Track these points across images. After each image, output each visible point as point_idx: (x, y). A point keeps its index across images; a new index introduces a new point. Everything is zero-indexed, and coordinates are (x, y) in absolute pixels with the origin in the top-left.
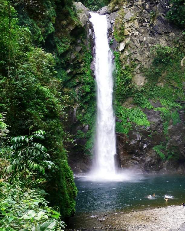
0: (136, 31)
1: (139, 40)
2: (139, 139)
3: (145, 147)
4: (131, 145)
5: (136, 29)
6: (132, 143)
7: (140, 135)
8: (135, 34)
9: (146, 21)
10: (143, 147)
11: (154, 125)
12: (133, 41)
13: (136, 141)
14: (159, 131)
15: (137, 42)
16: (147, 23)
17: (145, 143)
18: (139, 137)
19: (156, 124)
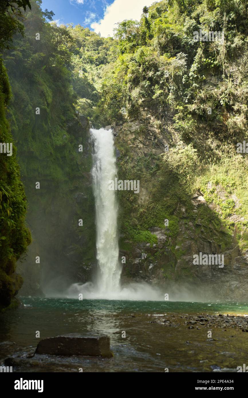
0: (140, 143)
1: (144, 153)
2: (144, 257)
3: (150, 267)
4: (135, 264)
5: (141, 142)
6: (136, 263)
7: (145, 253)
8: (139, 146)
9: (151, 134)
10: (149, 268)
11: (161, 242)
12: (137, 153)
13: (140, 261)
14: (167, 250)
15: (142, 153)
16: (152, 136)
17: (151, 263)
18: (144, 255)
19: (163, 241)
